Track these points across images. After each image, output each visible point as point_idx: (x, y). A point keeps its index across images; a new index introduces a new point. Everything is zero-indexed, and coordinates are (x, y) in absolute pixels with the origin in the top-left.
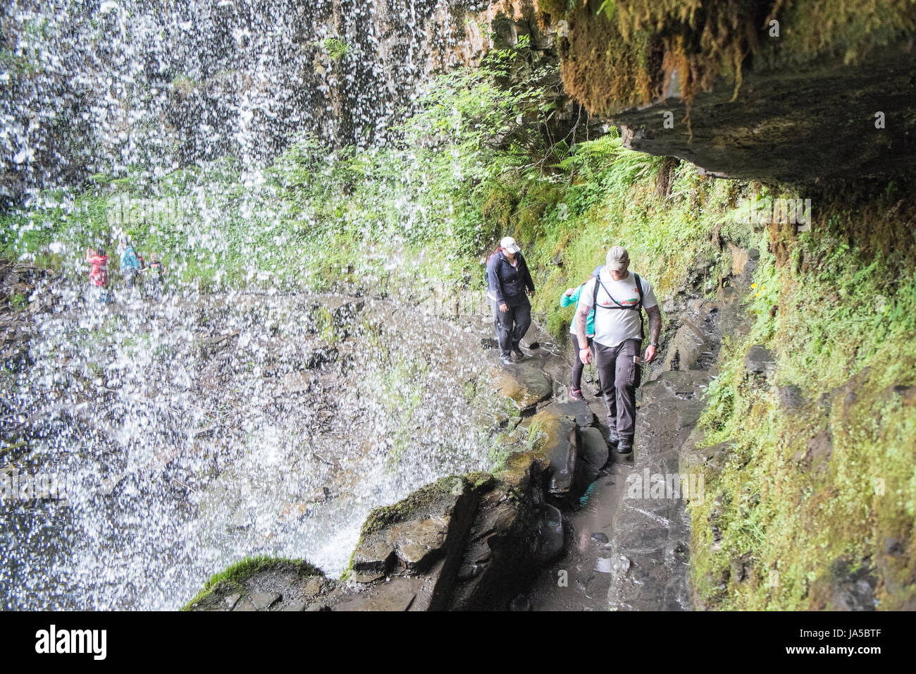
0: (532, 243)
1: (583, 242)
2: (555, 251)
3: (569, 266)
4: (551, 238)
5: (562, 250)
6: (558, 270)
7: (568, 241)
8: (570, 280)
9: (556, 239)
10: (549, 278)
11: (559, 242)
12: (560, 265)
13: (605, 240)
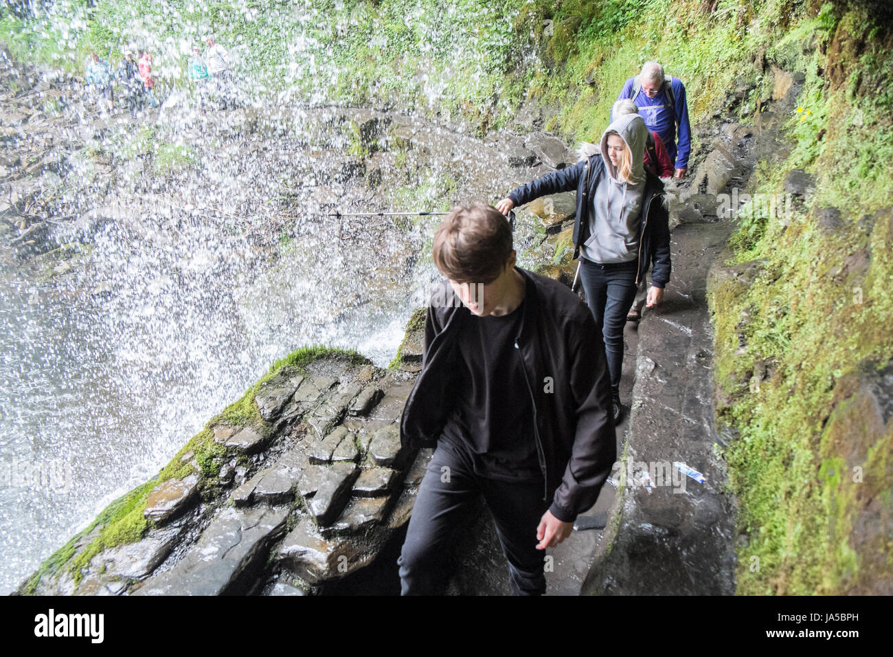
0: (564, 61)
1: (618, 61)
2: (588, 70)
3: (601, 86)
4: (584, 57)
5: (595, 68)
6: (589, 89)
7: (602, 60)
8: (602, 100)
9: (590, 57)
10: (580, 98)
11: (593, 61)
12: (593, 84)
13: (641, 59)
